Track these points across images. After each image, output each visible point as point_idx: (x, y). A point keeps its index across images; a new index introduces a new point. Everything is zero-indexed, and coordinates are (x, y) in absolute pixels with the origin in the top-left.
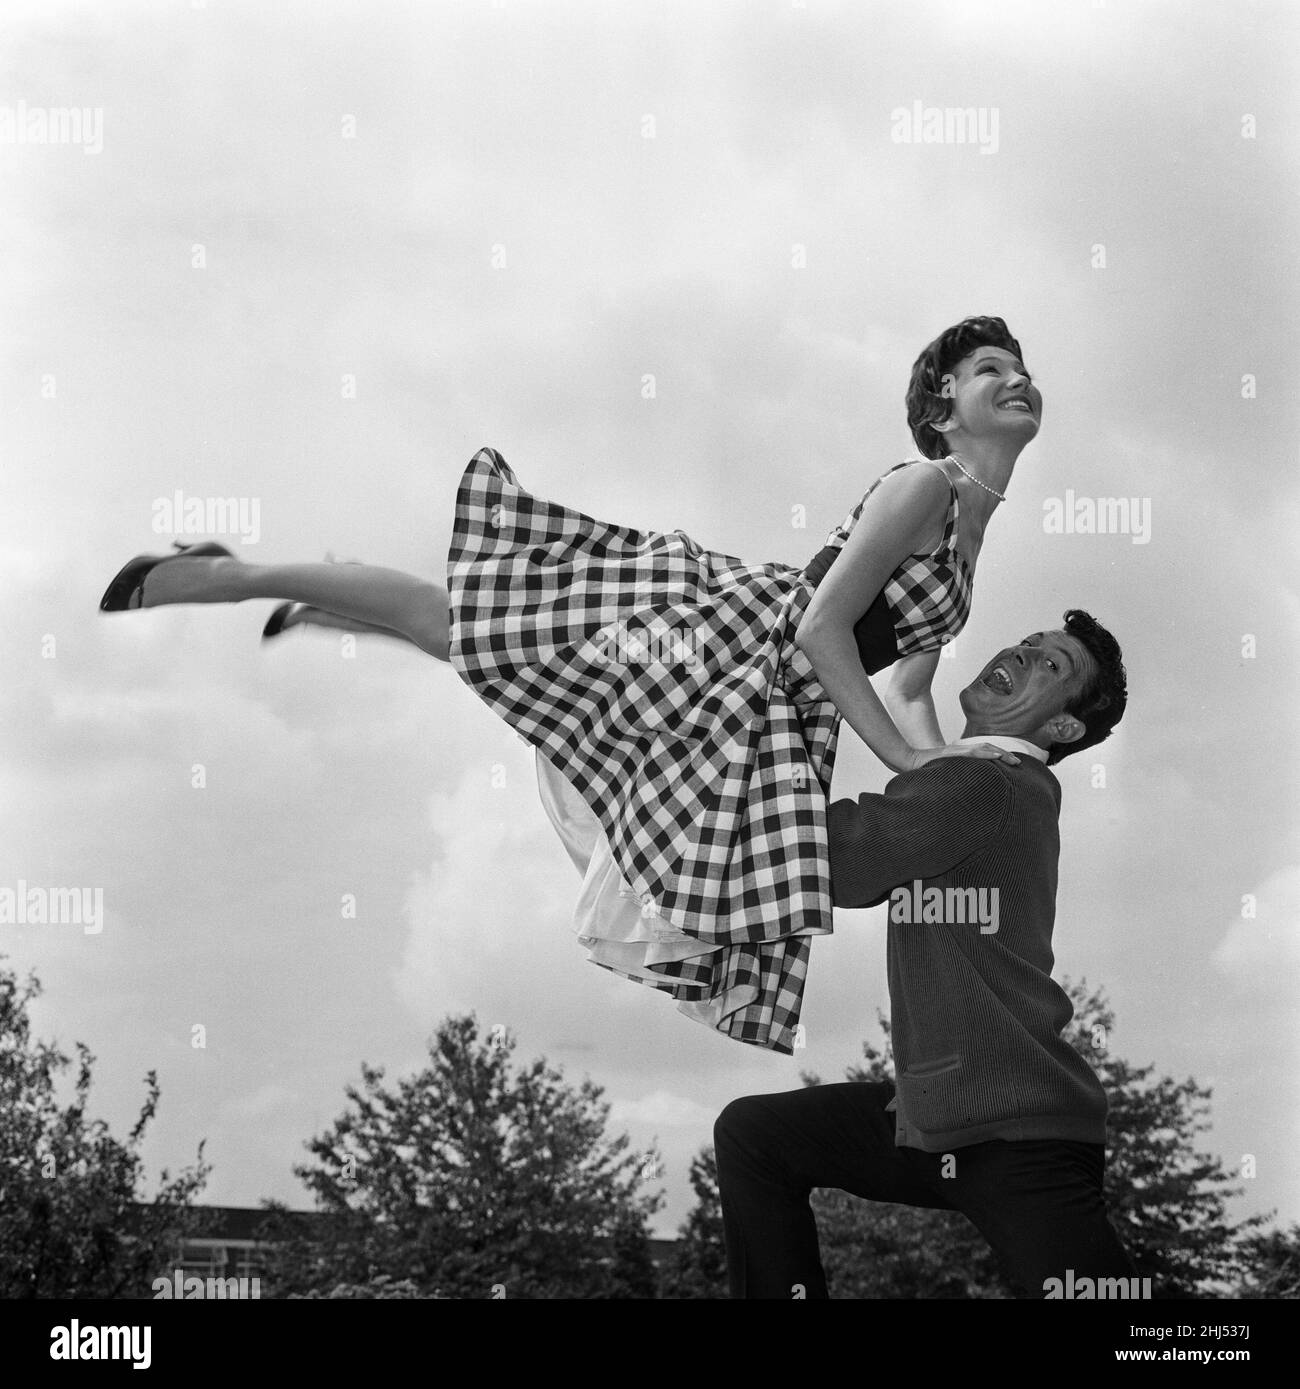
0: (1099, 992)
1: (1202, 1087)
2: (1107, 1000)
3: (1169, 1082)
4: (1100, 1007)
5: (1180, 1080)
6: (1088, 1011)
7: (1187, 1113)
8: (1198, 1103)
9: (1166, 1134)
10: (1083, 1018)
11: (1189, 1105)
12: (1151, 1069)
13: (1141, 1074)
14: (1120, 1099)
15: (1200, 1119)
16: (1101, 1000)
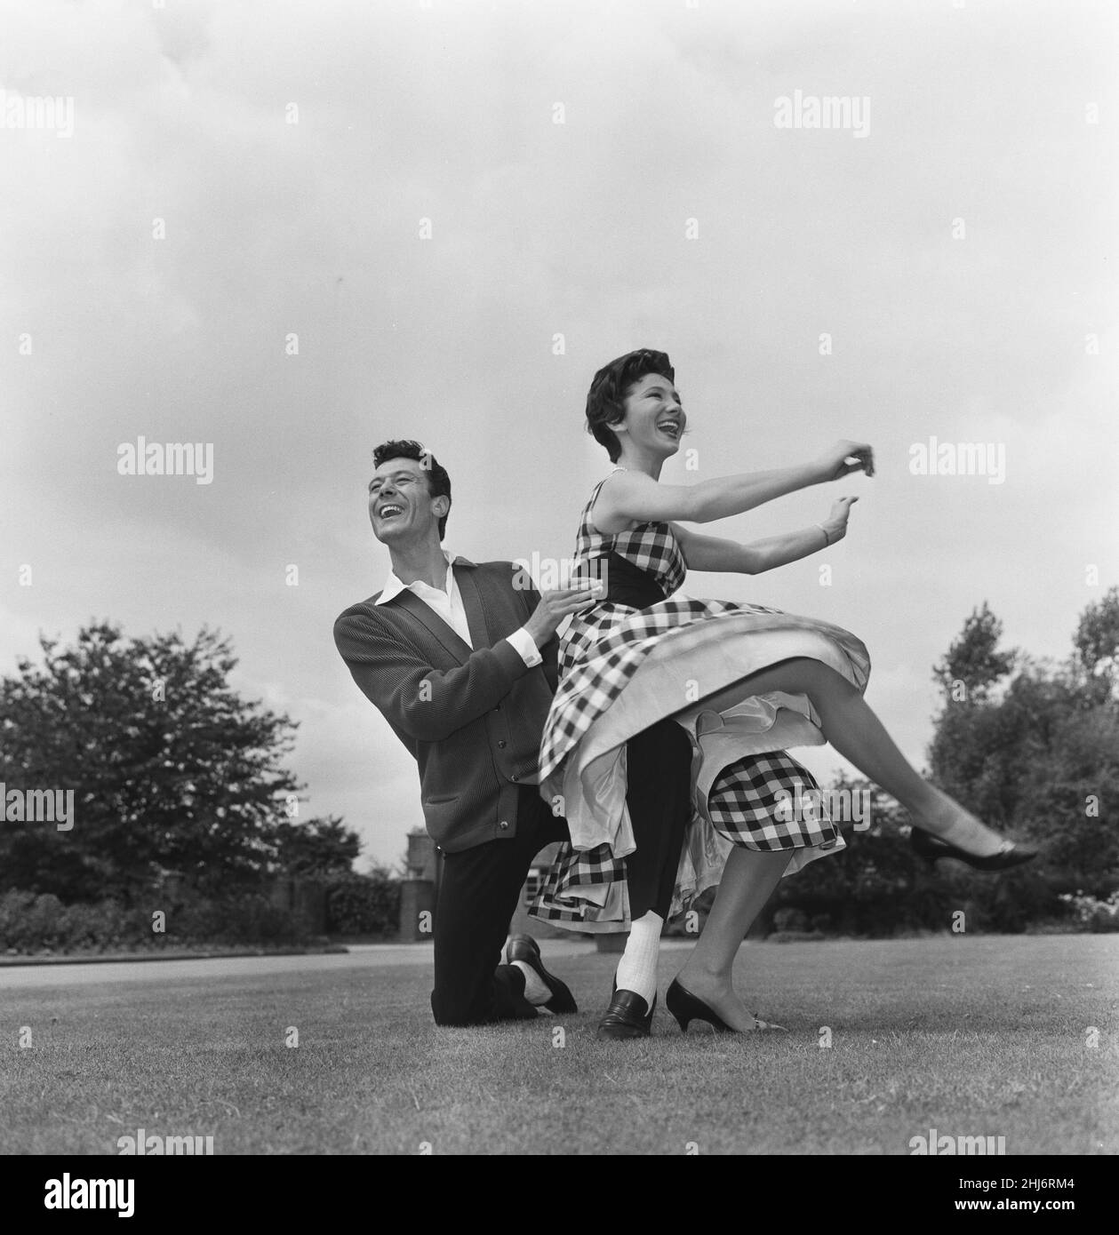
0: (228, 640)
1: (294, 720)
2: (233, 648)
3: (270, 715)
4: (226, 652)
5: (279, 715)
6: (217, 654)
7: (278, 738)
8: (288, 731)
9: (260, 753)
10: (211, 659)
11: (280, 733)
12: (259, 703)
13: (251, 705)
14: (231, 724)
15: (288, 744)
16: (229, 645)
